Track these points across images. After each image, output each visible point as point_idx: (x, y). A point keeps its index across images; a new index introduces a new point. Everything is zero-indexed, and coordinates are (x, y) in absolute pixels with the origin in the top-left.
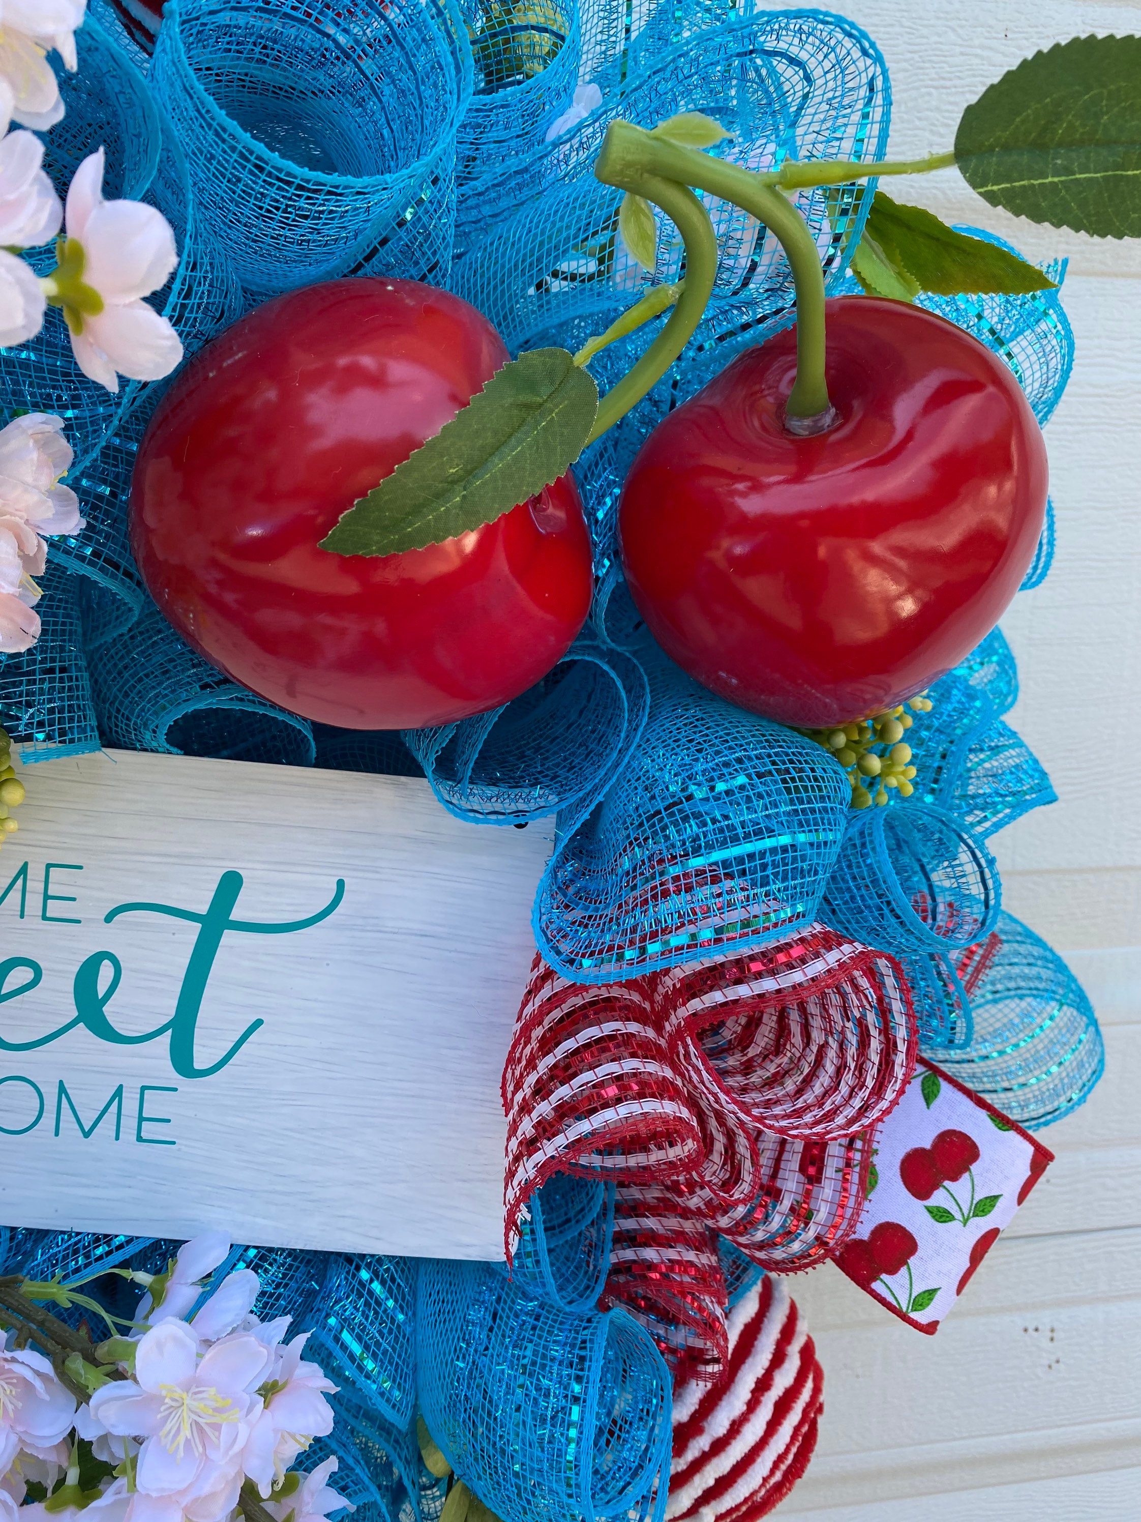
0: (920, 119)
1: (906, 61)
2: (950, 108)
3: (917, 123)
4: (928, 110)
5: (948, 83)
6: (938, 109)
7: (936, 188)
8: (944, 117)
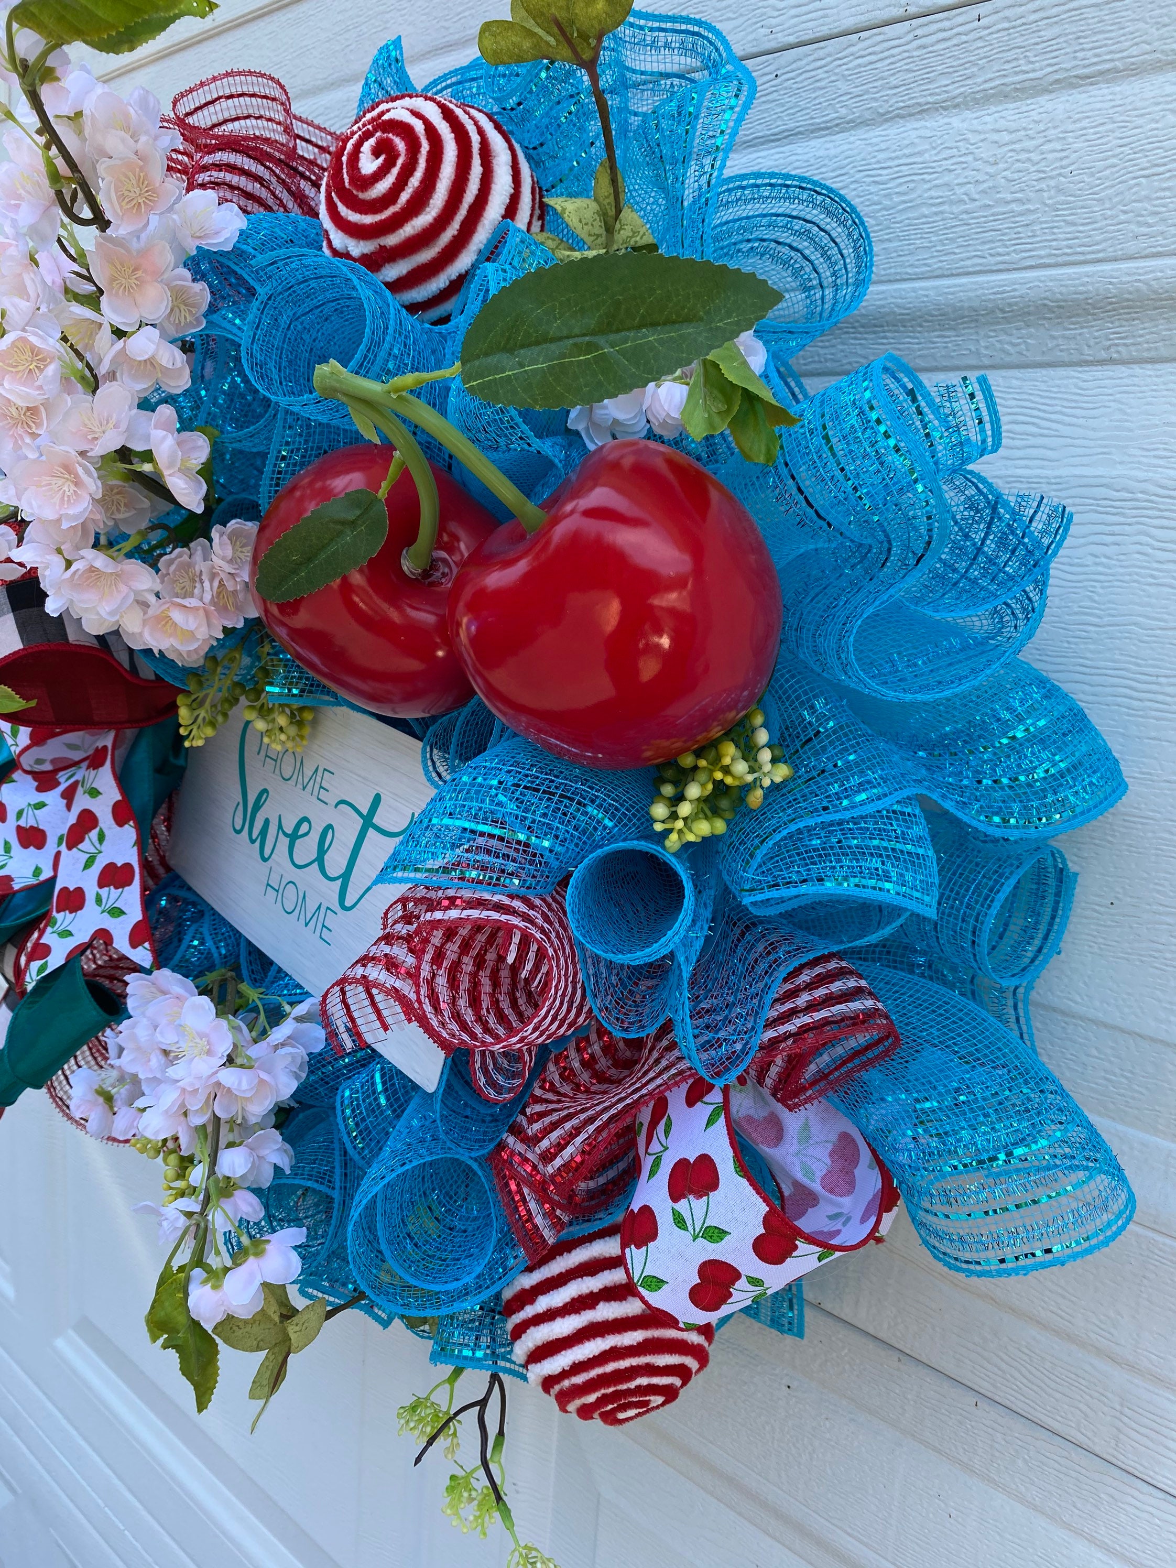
0: (1125, 212)
1: (1114, 156)
2: (1161, 194)
3: (1123, 217)
4: (1135, 201)
5: (1162, 169)
6: (1148, 198)
7: (1140, 281)
8: (1155, 206)
